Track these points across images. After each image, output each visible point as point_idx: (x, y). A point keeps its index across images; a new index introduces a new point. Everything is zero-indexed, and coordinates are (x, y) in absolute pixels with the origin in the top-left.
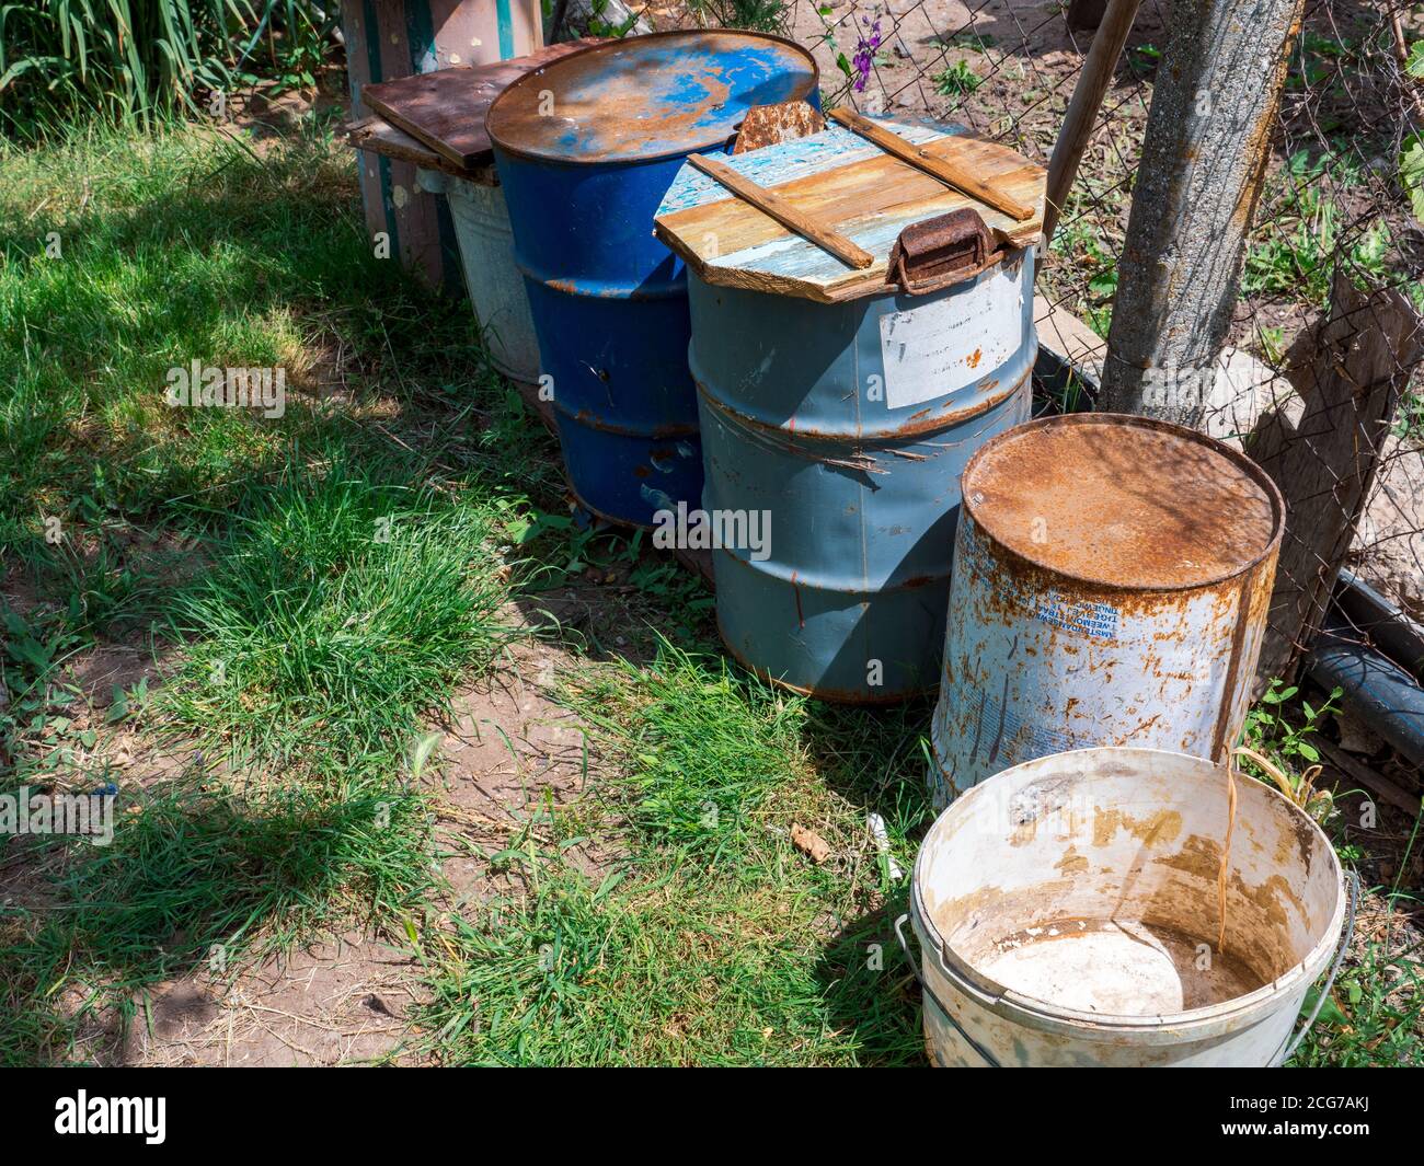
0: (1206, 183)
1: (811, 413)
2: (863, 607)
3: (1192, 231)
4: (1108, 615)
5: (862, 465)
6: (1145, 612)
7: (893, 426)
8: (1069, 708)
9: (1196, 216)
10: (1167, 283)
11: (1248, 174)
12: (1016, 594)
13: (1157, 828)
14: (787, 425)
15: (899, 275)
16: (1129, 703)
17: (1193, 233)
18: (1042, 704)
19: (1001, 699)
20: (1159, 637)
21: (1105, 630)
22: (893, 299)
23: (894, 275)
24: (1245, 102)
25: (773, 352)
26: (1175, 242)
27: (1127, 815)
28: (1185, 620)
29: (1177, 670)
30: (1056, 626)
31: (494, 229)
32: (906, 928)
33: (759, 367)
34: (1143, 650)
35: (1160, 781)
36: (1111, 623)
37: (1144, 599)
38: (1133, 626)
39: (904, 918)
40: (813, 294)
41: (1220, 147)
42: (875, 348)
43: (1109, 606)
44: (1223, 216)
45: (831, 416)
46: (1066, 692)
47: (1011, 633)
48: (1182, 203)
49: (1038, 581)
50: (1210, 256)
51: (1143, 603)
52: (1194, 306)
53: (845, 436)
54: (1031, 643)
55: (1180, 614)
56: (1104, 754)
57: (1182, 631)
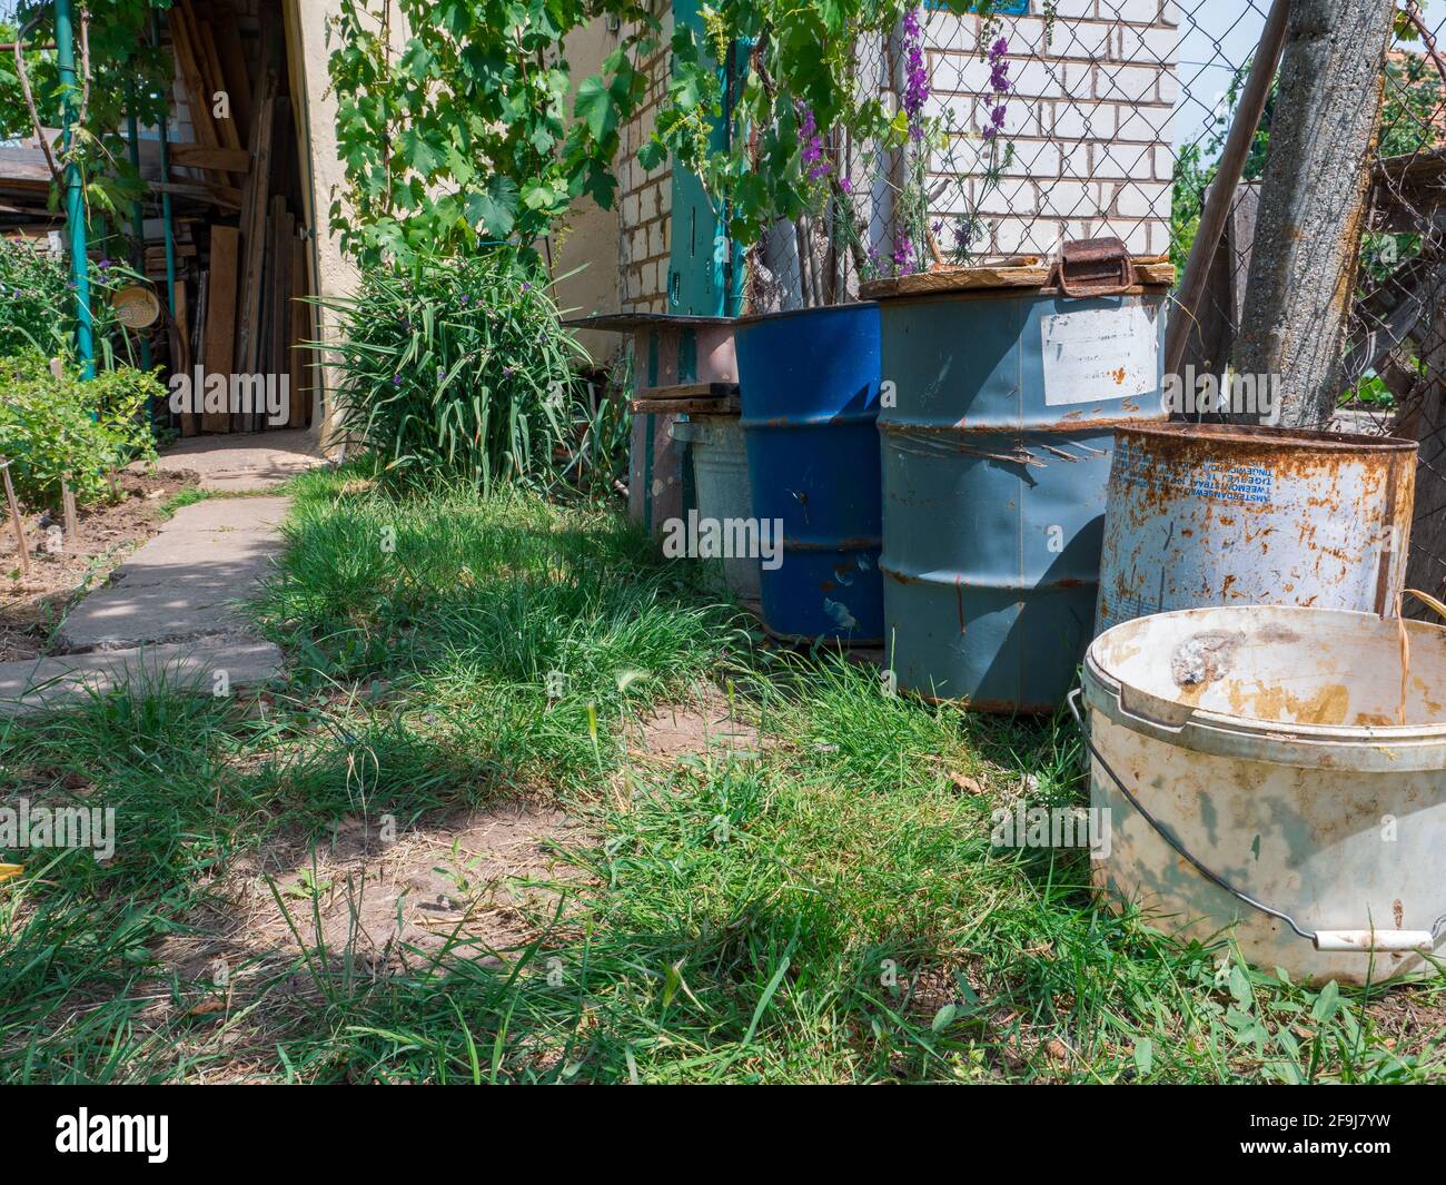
0: (1309, 263)
1: (981, 411)
2: (1019, 607)
3: (1299, 306)
4: (1263, 477)
5: (1022, 459)
6: (1298, 473)
7: (1051, 421)
8: (1226, 587)
9: (1302, 292)
10: (1280, 350)
11: (1343, 265)
12: (1171, 477)
13: (1323, 709)
14: (958, 424)
15: (1059, 281)
16: (1286, 578)
17: (1300, 307)
18: (1199, 588)
19: (1158, 597)
20: (1313, 502)
21: (1260, 494)
22: (1052, 302)
23: (1055, 280)
24: (1337, 197)
25: (950, 359)
26: (1285, 313)
27: (1291, 694)
28: (1337, 487)
29: (1332, 545)
30: (1211, 497)
31: (727, 464)
32: (1077, 699)
33: (937, 376)
34: (1297, 516)
35: (1324, 647)
36: (1266, 487)
37: (1296, 459)
38: (1290, 487)
39: (1078, 691)
40: (988, 279)
41: (1319, 233)
42: (1036, 347)
43: (1262, 468)
44: (1325, 298)
45: (998, 412)
46: (1223, 570)
47: (1165, 521)
48: (1289, 278)
49: (1192, 456)
50: (1315, 333)
51: (1296, 464)
52: (1302, 377)
53: (1009, 428)
54: (1185, 525)
55: (1332, 479)
56: (1266, 615)
57: (1335, 499)
